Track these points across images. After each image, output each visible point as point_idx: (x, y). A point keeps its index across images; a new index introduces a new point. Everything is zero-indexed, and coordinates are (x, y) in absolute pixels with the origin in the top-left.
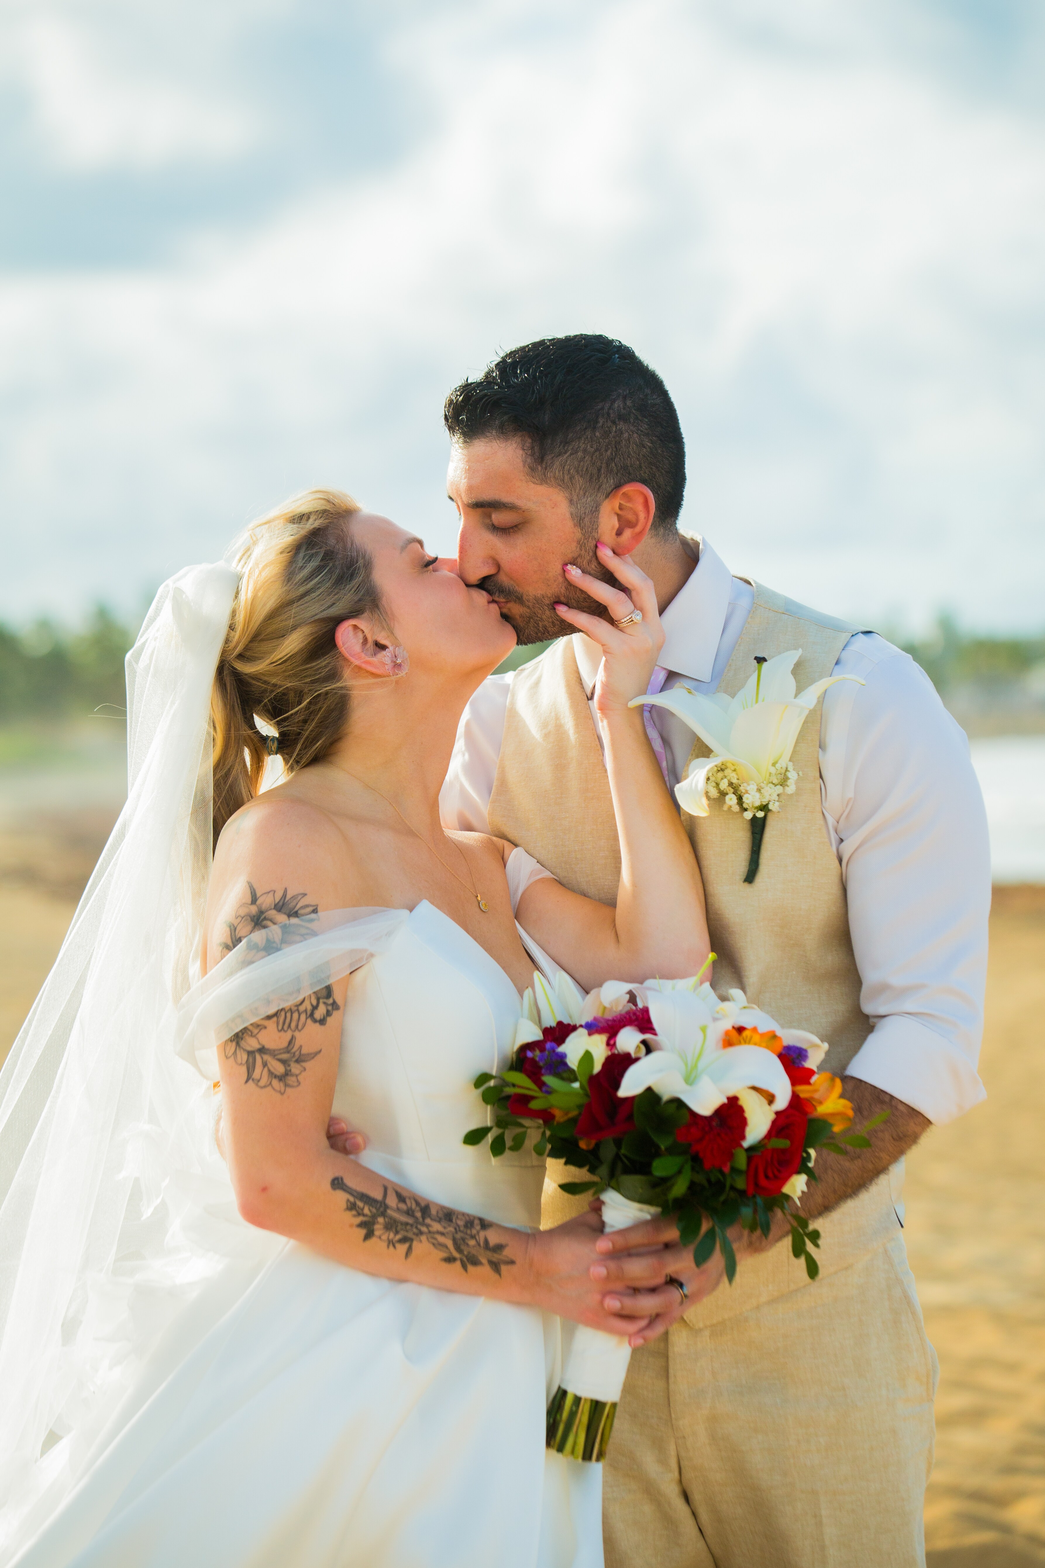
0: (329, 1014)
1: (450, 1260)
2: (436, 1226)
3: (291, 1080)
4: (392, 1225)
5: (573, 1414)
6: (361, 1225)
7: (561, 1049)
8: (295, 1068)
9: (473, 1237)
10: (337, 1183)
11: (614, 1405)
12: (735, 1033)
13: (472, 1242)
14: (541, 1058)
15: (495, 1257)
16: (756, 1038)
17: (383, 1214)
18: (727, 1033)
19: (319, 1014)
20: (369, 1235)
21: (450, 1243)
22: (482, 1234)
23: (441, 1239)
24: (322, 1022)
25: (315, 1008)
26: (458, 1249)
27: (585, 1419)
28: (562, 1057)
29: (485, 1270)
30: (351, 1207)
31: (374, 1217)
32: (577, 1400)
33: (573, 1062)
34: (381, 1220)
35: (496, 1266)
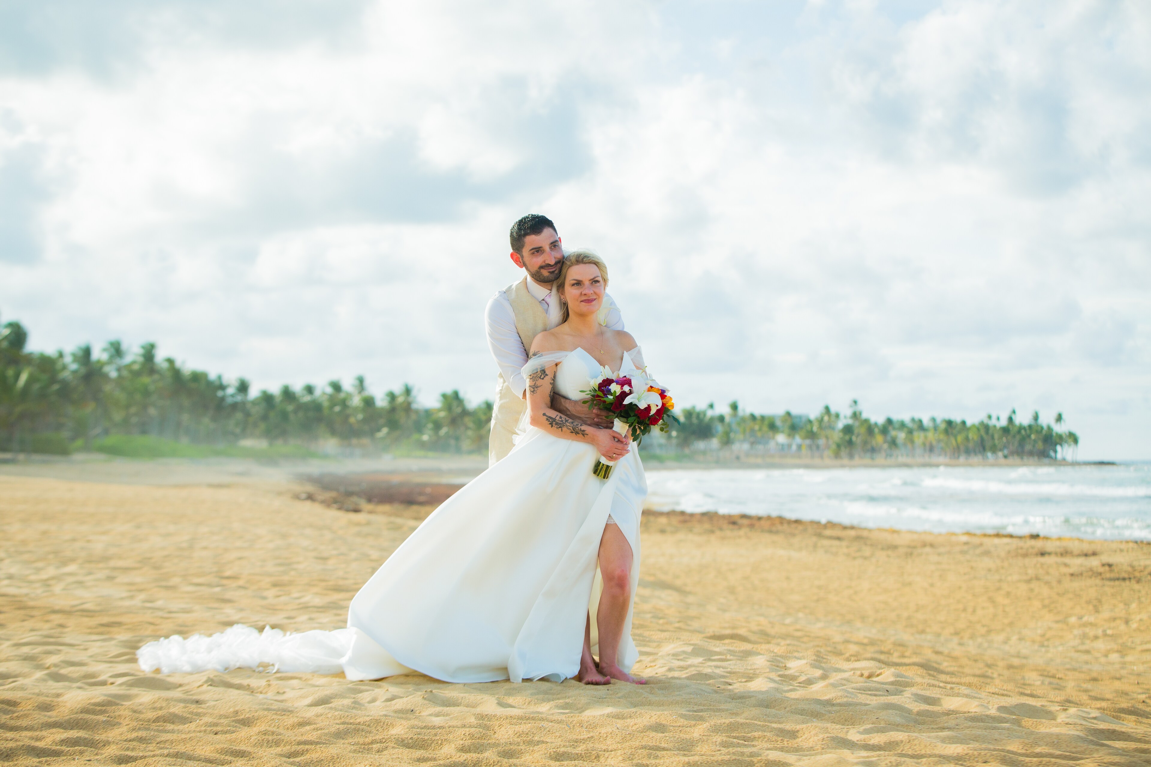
0: (544, 377)
1: (572, 432)
2: (568, 424)
3: (535, 392)
4: (557, 424)
5: (602, 468)
6: (550, 424)
7: (610, 387)
8: (536, 389)
9: (577, 428)
10: (544, 414)
11: (612, 466)
12: (650, 388)
13: (577, 429)
14: (605, 389)
15: (583, 433)
16: (655, 390)
17: (555, 421)
18: (649, 388)
19: (542, 377)
20: (552, 426)
21: (571, 428)
22: (580, 427)
23: (569, 427)
24: (543, 379)
25: (541, 376)
26: (573, 430)
27: (605, 469)
28: (610, 389)
29: (581, 435)
30: (547, 420)
31: (552, 422)
32: (603, 465)
33: (612, 391)
34: (554, 422)
35: (583, 435)
